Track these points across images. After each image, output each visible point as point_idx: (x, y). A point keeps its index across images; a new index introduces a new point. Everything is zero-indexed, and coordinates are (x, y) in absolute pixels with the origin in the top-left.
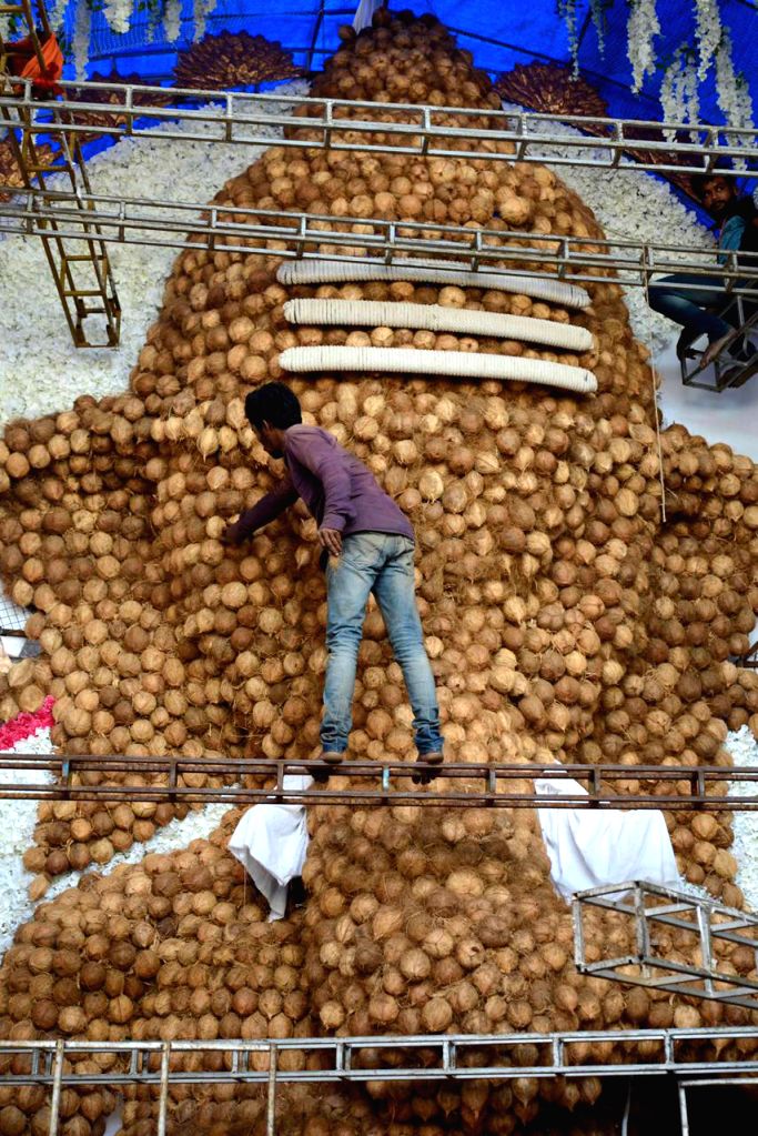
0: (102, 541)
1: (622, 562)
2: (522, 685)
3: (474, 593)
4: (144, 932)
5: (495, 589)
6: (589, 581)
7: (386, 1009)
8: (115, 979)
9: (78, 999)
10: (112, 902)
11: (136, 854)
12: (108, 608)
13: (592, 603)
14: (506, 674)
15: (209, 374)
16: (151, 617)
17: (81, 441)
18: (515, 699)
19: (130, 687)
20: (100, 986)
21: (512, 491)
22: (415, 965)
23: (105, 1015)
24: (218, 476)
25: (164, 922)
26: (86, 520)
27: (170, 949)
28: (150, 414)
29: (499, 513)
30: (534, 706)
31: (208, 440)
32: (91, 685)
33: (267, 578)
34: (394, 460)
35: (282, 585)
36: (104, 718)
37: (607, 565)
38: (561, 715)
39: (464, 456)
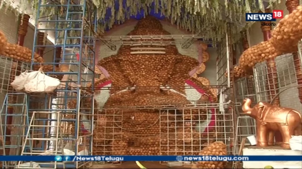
0: (115, 67)
1: (170, 67)
2: (158, 78)
3: (152, 71)
4: (121, 98)
5: (154, 71)
6: (166, 69)
7: (140, 104)
8: (118, 102)
9: (114, 103)
10: (117, 96)
11: (120, 92)
12: (116, 72)
13: (166, 71)
14: (156, 77)
15: (124, 54)
16: (120, 73)
17: (112, 59)
18: (157, 79)
19: (119, 79)
20: (116, 102)
21: (156, 63)
22: (143, 101)
23: (117, 104)
24: (126, 62)
25: (123, 97)
26: (113, 65)
27: (123, 99)
28: (118, 57)
29: (154, 65)
30: (159, 80)
31: (124, 59)
32: (115, 79)
33: (131, 70)
34: (143, 61)
35: (133, 71)
36: (116, 81)
37: (168, 67)
38: (163, 80)
39: (150, 60)
